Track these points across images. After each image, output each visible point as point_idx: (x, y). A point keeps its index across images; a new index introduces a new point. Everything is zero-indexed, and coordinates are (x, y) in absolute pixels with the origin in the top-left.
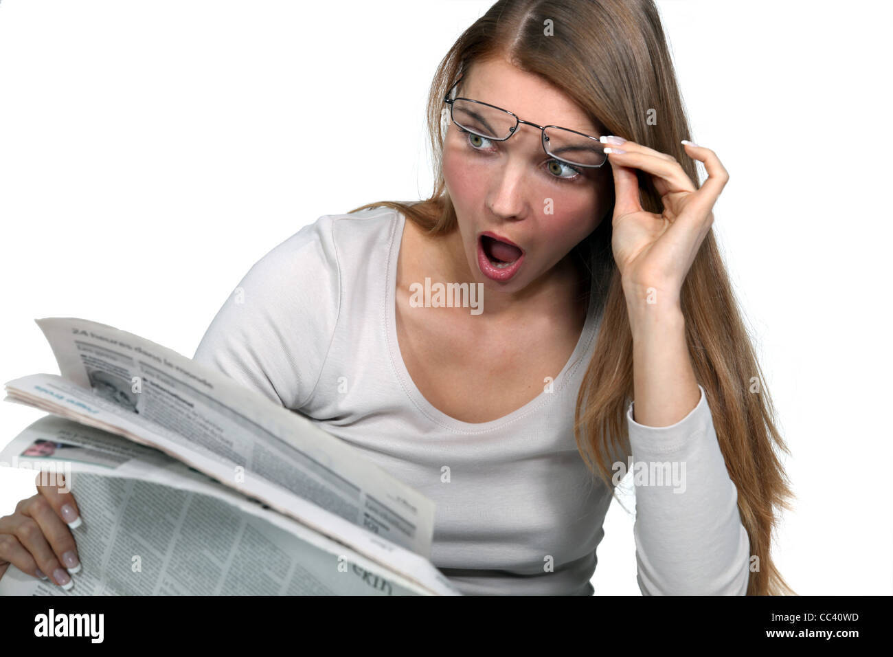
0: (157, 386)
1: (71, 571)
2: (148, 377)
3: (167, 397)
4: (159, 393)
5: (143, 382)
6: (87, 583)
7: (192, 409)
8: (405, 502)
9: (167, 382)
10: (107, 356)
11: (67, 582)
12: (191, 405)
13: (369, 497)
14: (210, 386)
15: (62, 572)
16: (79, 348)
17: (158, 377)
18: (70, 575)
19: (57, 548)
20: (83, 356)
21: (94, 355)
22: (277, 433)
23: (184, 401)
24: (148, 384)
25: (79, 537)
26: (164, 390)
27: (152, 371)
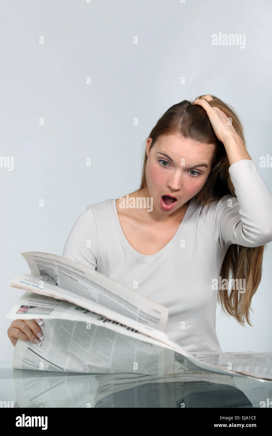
0: (64, 274)
1: (40, 339)
2: (61, 271)
3: (68, 278)
4: (65, 277)
5: (59, 273)
6: (46, 343)
7: (77, 282)
8: (156, 311)
9: (68, 273)
10: (46, 264)
11: (39, 343)
12: (77, 281)
13: (141, 311)
14: (83, 273)
15: (38, 339)
16: (36, 262)
17: (65, 271)
18: (40, 340)
19: (35, 331)
20: (38, 264)
21: (41, 264)
22: (107, 289)
23: (74, 279)
24: (61, 273)
25: (42, 327)
26: (66, 275)
27: (62, 269)
